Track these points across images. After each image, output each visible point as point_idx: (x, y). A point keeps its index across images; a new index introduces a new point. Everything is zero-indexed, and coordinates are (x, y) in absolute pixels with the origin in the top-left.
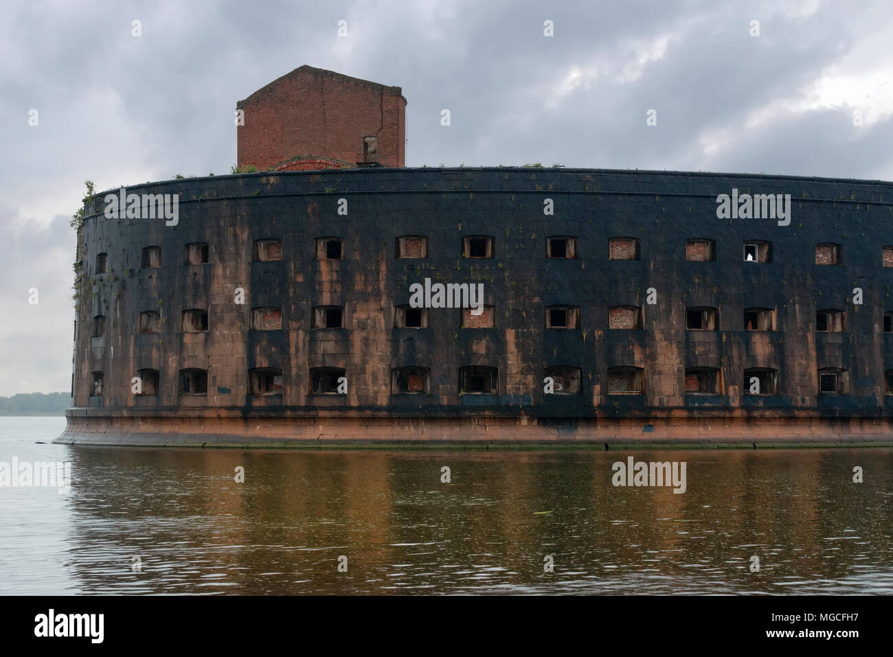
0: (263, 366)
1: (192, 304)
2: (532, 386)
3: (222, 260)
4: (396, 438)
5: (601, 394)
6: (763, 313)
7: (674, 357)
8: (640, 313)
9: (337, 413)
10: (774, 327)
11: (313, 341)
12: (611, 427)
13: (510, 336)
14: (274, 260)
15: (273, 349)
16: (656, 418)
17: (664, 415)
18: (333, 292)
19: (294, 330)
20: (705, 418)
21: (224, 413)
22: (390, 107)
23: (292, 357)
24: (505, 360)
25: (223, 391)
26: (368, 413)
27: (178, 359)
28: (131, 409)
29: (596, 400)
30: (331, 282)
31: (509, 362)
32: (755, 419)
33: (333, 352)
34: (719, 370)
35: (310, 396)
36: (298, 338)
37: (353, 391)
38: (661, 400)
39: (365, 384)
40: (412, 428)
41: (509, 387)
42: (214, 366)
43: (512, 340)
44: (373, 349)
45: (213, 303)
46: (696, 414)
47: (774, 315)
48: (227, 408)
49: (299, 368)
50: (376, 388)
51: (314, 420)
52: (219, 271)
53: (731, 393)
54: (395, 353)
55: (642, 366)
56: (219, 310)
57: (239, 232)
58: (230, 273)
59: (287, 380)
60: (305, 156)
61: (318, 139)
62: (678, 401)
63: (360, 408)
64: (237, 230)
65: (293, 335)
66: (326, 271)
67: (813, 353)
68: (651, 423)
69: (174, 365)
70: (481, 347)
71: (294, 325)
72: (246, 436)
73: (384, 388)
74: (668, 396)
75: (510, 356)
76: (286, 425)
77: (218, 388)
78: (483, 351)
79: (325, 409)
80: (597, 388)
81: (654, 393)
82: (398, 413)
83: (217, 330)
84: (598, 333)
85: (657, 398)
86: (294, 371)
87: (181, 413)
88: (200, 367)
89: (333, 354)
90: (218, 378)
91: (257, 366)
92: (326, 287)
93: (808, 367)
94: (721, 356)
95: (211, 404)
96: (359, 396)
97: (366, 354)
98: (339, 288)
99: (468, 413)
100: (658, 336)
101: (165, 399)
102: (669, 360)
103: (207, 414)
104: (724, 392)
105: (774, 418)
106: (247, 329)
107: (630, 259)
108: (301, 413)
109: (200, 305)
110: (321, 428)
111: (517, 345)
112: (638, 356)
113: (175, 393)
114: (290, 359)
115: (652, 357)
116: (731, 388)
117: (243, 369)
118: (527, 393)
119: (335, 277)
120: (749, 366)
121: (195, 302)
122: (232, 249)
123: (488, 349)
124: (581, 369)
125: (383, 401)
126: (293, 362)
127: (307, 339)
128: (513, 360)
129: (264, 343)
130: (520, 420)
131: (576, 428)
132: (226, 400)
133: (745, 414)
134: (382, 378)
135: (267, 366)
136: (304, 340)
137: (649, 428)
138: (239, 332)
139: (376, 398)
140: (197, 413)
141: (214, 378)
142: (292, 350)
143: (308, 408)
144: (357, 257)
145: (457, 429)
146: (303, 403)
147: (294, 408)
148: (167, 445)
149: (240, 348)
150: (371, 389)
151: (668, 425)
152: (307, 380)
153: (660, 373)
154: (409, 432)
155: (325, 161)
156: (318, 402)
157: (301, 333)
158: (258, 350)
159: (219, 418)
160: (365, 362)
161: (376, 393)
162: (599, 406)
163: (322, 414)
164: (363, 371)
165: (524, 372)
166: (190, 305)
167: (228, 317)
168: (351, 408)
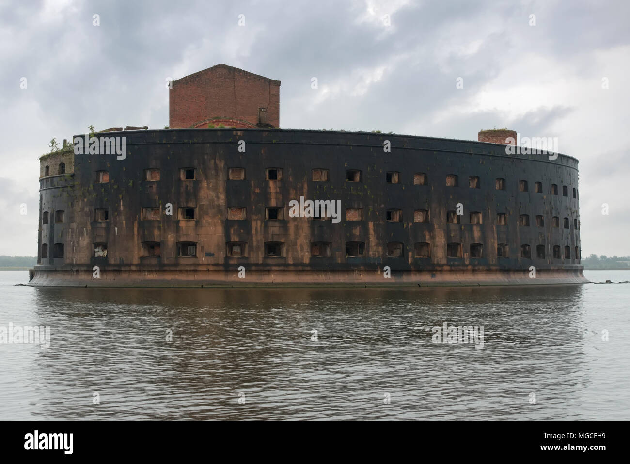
0: (236, 240)
1: (185, 204)
2: (381, 253)
3: (207, 178)
4: (316, 281)
5: (412, 257)
6: (474, 215)
7: (442, 237)
8: (427, 214)
9: (282, 268)
10: (481, 222)
11: (266, 226)
12: (418, 275)
13: (371, 225)
14: (236, 179)
15: (242, 231)
16: (436, 270)
17: (440, 269)
18: (277, 199)
19: (255, 220)
20: (456, 270)
21: (211, 268)
22: (275, 92)
23: (254, 236)
24: (368, 238)
25: (209, 255)
26: (300, 268)
27: (175, 235)
28: (136, 265)
29: (410, 261)
30: (276, 193)
31: (371, 240)
32: (476, 270)
33: (278, 233)
34: (460, 244)
35: (265, 258)
36: (256, 225)
37: (290, 255)
38: (437, 260)
39: (297, 251)
40: (323, 275)
41: (370, 253)
42: (202, 240)
43: (372, 228)
44: (301, 231)
45: (201, 203)
46: (453, 268)
47: (481, 216)
48: (213, 265)
49: (258, 242)
50: (302, 254)
51: (269, 272)
52: (205, 184)
53: (465, 257)
54: (313, 234)
55: (429, 242)
56: (205, 208)
57: (218, 162)
58: (212, 186)
59: (251, 248)
60: (222, 117)
61: (231, 107)
62: (444, 261)
63: (294, 265)
64: (217, 161)
65: (254, 224)
66: (273, 187)
67: (496, 236)
68: (434, 273)
69: (172, 239)
70: (357, 231)
71: (254, 217)
72: (227, 281)
73: (307, 253)
74: (440, 258)
75: (371, 236)
76: (252, 274)
77: (206, 253)
78: (358, 233)
79: (276, 265)
80: (410, 253)
81: (434, 256)
82: (315, 267)
83: (204, 220)
84: (410, 224)
85: (436, 260)
86: (255, 244)
87: (179, 268)
88: (192, 241)
89: (279, 234)
90: (205, 248)
91: (232, 241)
92: (273, 196)
93: (494, 243)
94: (461, 237)
95: (200, 262)
96: (293, 258)
97: (297, 234)
98: (280, 197)
99: (352, 268)
100: (436, 226)
101: (165, 260)
102: (441, 240)
103: (200, 268)
104: (463, 257)
105: (483, 270)
106: (224, 219)
107: (421, 184)
108: (261, 268)
109: (191, 205)
110: (273, 276)
111: (374, 231)
112: (427, 237)
113: (173, 255)
114: (252, 237)
115: (433, 238)
116: (465, 254)
117: (222, 242)
118: (379, 257)
119: (278, 190)
120: (473, 243)
121: (187, 202)
122: (213, 172)
123: (360, 232)
124: (403, 244)
125: (306, 261)
126: (254, 239)
127: (263, 225)
128: (373, 239)
129: (236, 227)
130: (377, 271)
131: (402, 275)
132: (211, 260)
133: (472, 268)
134: (306, 248)
135: (238, 240)
136: (261, 226)
137: (433, 276)
138: (219, 221)
139: (303, 259)
140: (192, 268)
141: (203, 247)
142: (254, 232)
143: (263, 265)
144: (291, 179)
145: (347, 276)
146: (260, 262)
147: (257, 265)
148: (175, 286)
149: (220, 230)
150: (300, 254)
151: (441, 274)
152: (263, 249)
153: (437, 247)
154: (322, 278)
155: (235, 121)
156: (270, 261)
157: (259, 222)
158: (232, 231)
159: (208, 270)
160: (296, 239)
161: (303, 256)
162: (412, 263)
163: (274, 268)
164: (295, 244)
165: (378, 245)
166: (184, 204)
167: (211, 212)
168: (289, 265)
